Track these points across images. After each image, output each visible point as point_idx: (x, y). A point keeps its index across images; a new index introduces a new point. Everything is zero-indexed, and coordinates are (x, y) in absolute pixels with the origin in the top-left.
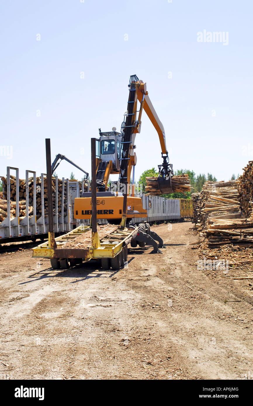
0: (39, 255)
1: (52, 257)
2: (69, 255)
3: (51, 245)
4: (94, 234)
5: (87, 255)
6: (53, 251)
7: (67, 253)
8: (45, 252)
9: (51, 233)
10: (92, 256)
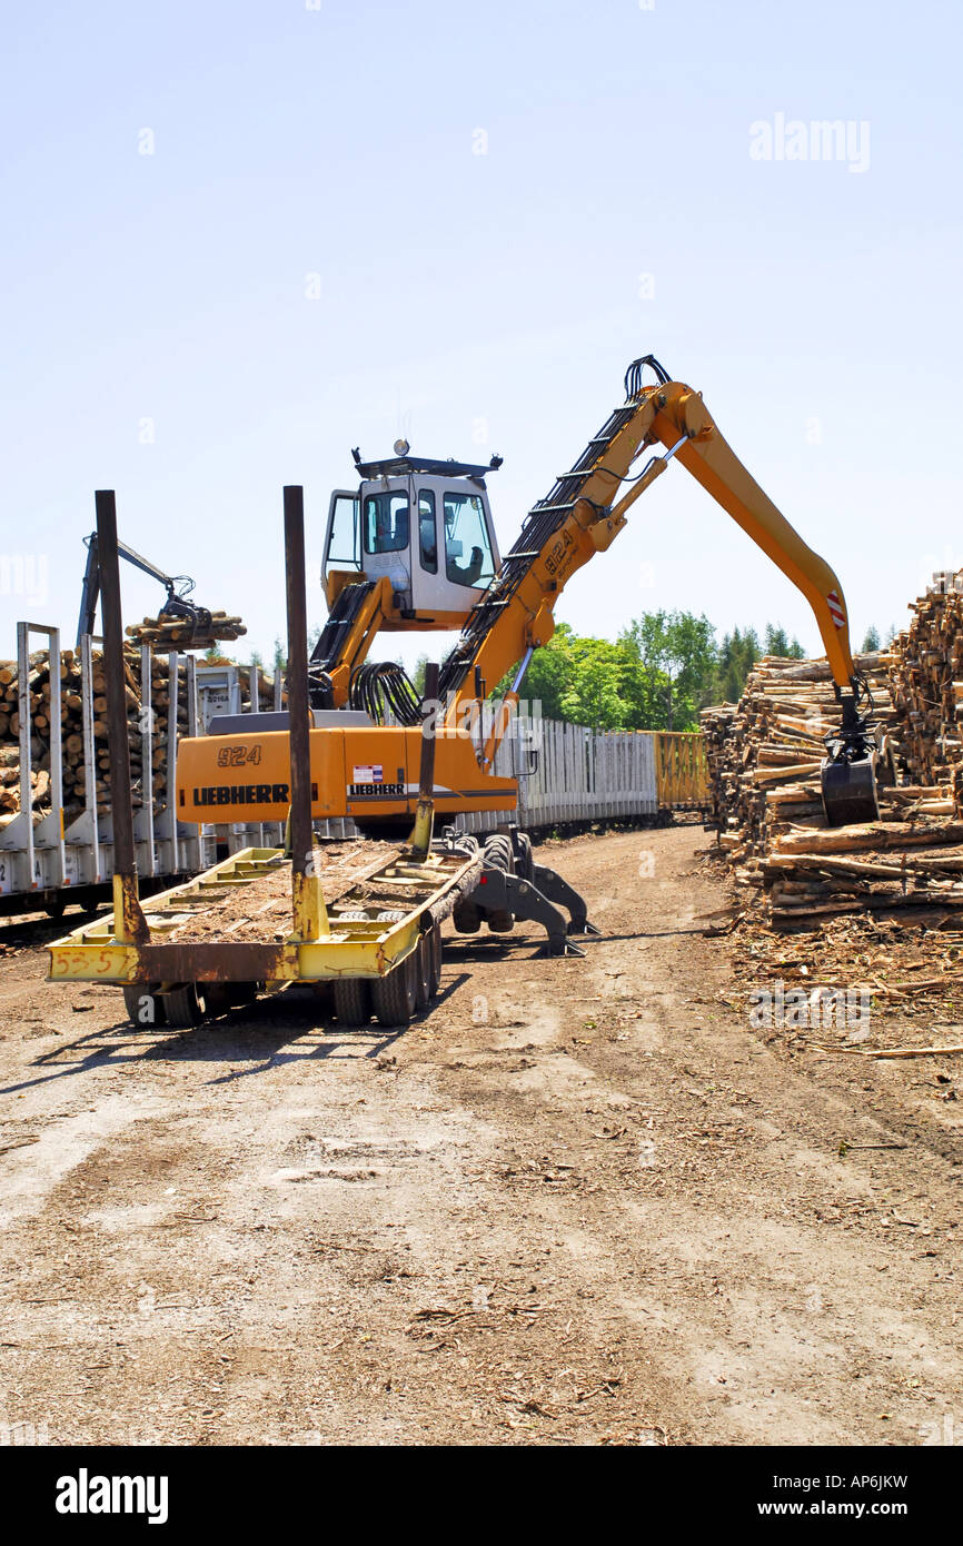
0: (75, 972)
1: (130, 979)
2: (200, 970)
3: (127, 928)
4: (301, 883)
5: (273, 967)
6: (133, 953)
7: (190, 961)
8: (102, 959)
9: (123, 879)
10: (295, 972)
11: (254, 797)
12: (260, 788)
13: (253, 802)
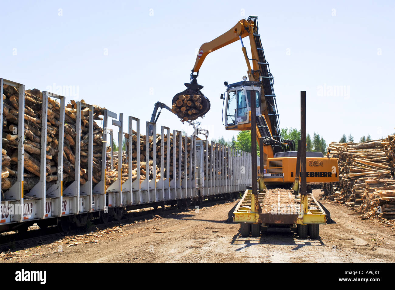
0: (241, 220)
1: (257, 222)
2: (276, 220)
3: (255, 209)
4: (304, 198)
5: (296, 220)
6: (257, 215)
7: (273, 218)
8: (248, 217)
9: (255, 195)
10: (302, 222)
11: (323, 175)
12: (324, 173)
13: (322, 177)
